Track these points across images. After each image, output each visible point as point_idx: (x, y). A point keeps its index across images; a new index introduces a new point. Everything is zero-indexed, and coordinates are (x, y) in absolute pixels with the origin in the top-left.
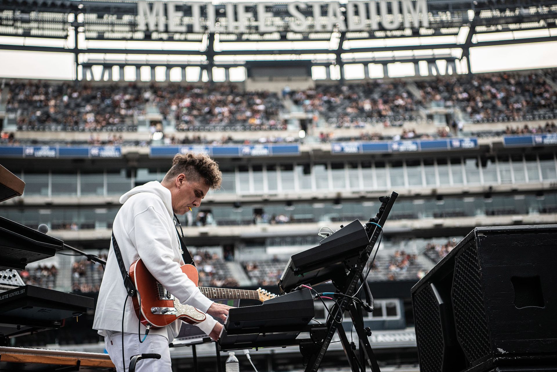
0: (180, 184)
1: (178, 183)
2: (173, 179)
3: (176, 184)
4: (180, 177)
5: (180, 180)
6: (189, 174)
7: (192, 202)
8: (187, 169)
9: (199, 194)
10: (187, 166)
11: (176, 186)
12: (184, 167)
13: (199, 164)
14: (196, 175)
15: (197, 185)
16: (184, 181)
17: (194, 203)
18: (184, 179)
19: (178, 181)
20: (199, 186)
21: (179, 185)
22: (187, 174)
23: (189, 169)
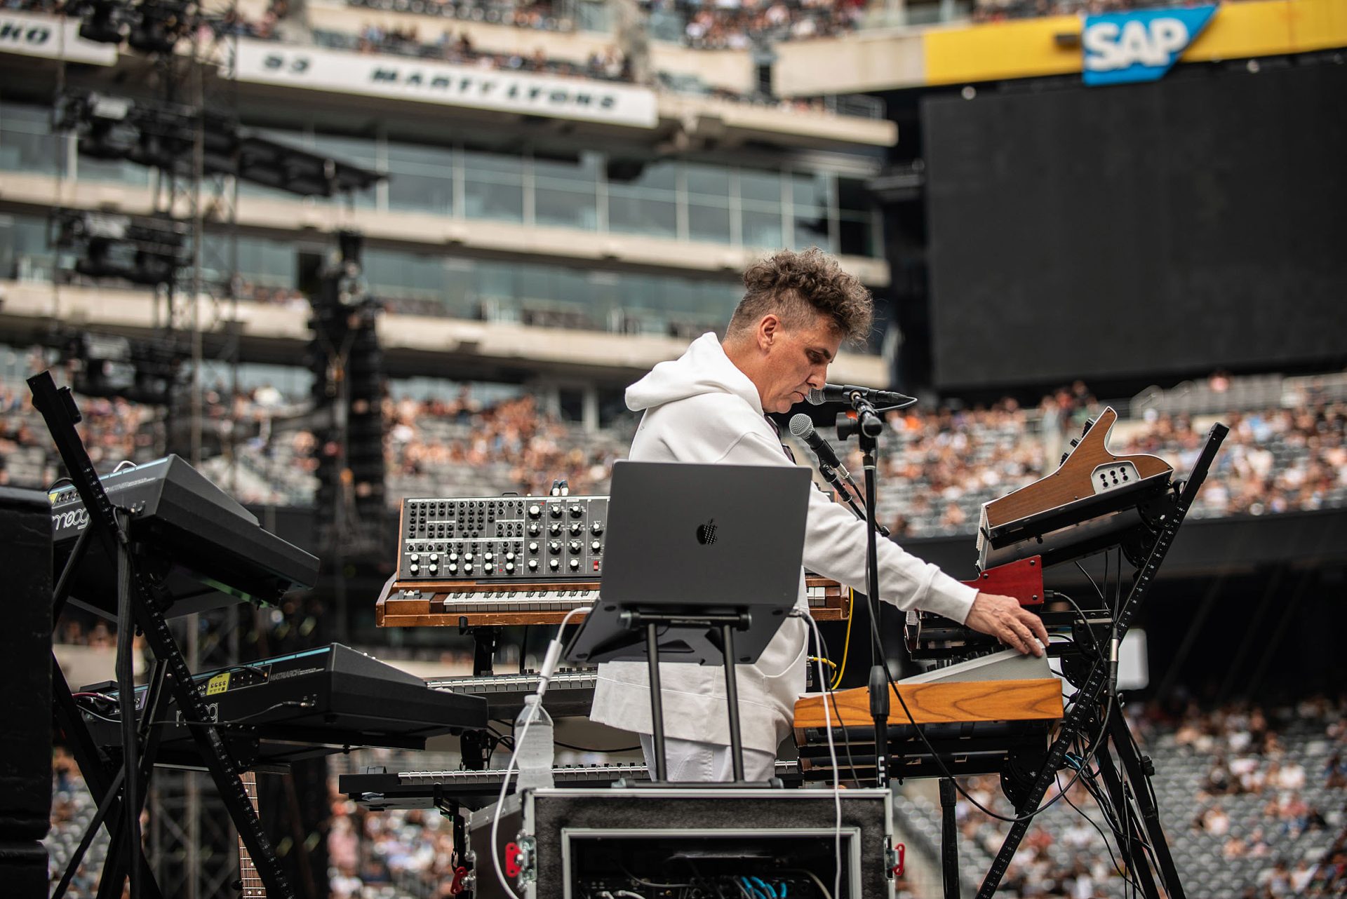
0: (767, 343)
1: (763, 339)
2: (748, 329)
3: (758, 342)
4: (766, 324)
5: (766, 330)
6: (787, 313)
7: (805, 380)
8: (780, 301)
9: (819, 358)
10: (778, 293)
11: (759, 347)
12: (773, 295)
13: (809, 284)
14: (805, 313)
15: (811, 338)
16: (776, 331)
17: (810, 381)
18: (776, 327)
19: (762, 335)
20: (817, 338)
21: (765, 345)
22: (780, 312)
23: (785, 300)
